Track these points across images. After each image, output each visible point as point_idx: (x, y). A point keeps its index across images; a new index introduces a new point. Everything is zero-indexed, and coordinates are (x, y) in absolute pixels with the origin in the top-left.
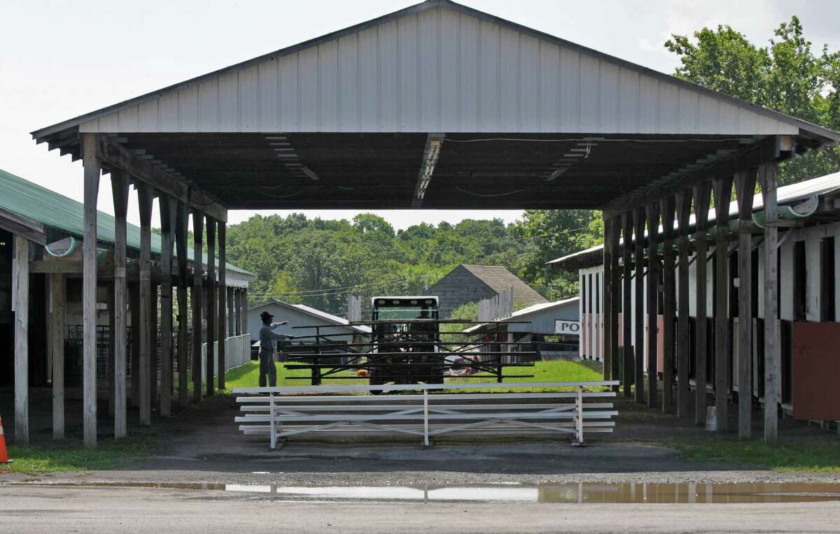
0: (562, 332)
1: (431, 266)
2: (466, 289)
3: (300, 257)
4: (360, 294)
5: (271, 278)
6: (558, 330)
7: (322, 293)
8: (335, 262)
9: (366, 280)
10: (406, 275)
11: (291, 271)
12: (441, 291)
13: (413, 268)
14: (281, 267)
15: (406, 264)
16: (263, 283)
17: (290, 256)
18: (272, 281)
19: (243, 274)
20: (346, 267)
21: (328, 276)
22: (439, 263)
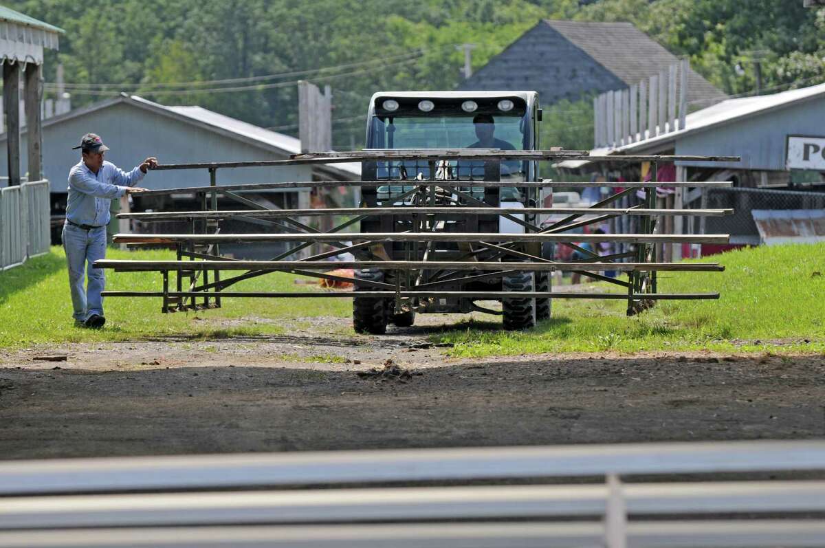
0: (803, 165)
1: (474, 28)
2: (553, 73)
3: (207, 12)
4: (327, 83)
5: (149, 56)
6: (795, 161)
7: (254, 83)
8: (279, 21)
9: (343, 59)
10: (423, 46)
11: (190, 40)
12: (502, 77)
13: (436, 32)
14: (170, 34)
15: (422, 25)
16: (132, 66)
17: (187, 10)
18: (149, 62)
19: (20, 25)
20: (301, 31)
21: (266, 50)
22: (492, 21)
